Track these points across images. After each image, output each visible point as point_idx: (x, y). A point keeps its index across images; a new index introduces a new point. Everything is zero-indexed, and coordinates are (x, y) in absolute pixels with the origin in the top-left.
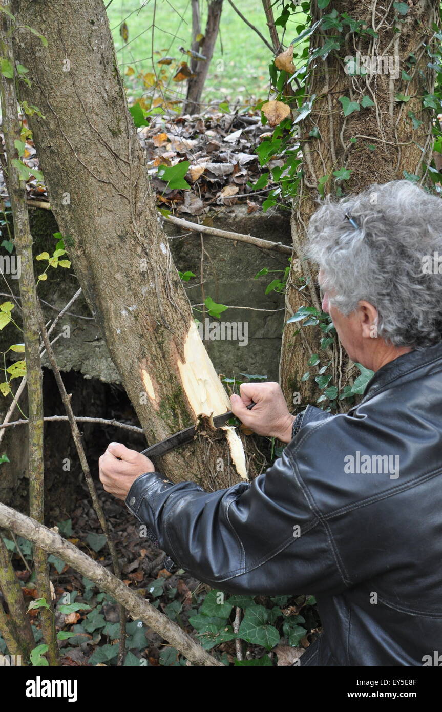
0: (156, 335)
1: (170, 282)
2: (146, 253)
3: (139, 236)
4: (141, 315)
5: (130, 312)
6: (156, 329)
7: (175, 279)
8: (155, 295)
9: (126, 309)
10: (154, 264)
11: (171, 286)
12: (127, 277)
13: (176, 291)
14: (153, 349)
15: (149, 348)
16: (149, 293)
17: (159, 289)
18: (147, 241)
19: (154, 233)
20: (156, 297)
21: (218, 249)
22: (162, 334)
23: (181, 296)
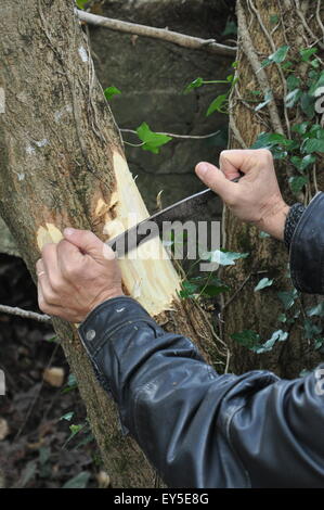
0: (75, 181)
1: (94, 103)
2: (60, 62)
3: (49, 36)
4: (53, 153)
5: (38, 149)
6: (75, 173)
7: (100, 99)
8: (74, 123)
9: (33, 145)
10: (71, 78)
11: (96, 110)
12: (34, 97)
13: (102, 117)
14: (71, 202)
15: (66, 201)
16: (65, 120)
17: (79, 114)
18: (60, 43)
19: (71, 32)
20: (75, 126)
21: (108, 49)
22: (83, 179)
23: (109, 124)
